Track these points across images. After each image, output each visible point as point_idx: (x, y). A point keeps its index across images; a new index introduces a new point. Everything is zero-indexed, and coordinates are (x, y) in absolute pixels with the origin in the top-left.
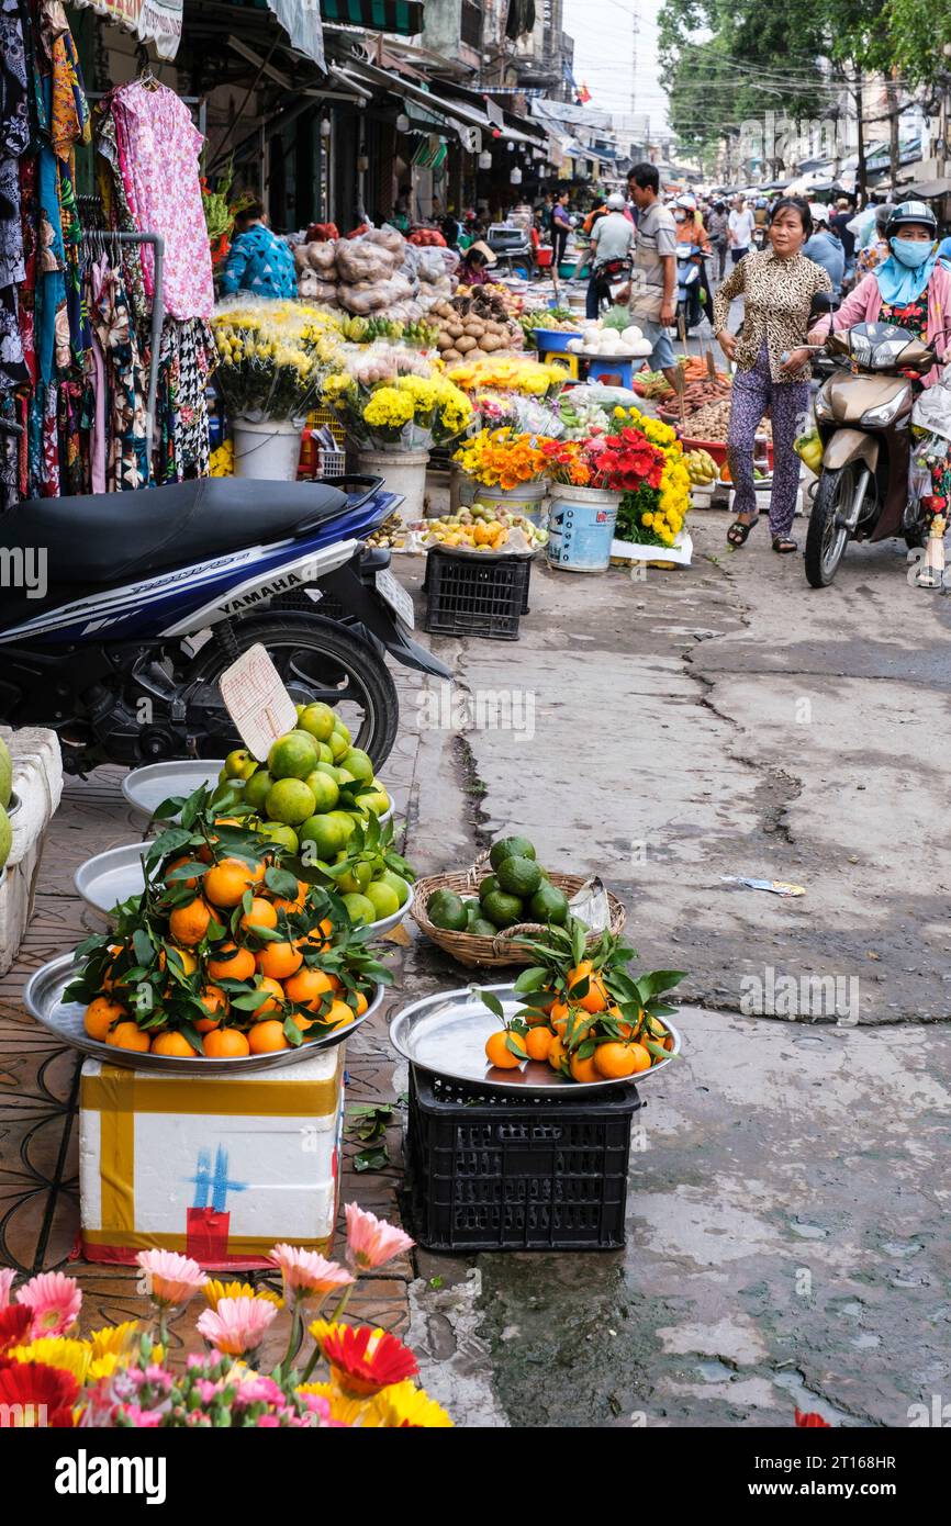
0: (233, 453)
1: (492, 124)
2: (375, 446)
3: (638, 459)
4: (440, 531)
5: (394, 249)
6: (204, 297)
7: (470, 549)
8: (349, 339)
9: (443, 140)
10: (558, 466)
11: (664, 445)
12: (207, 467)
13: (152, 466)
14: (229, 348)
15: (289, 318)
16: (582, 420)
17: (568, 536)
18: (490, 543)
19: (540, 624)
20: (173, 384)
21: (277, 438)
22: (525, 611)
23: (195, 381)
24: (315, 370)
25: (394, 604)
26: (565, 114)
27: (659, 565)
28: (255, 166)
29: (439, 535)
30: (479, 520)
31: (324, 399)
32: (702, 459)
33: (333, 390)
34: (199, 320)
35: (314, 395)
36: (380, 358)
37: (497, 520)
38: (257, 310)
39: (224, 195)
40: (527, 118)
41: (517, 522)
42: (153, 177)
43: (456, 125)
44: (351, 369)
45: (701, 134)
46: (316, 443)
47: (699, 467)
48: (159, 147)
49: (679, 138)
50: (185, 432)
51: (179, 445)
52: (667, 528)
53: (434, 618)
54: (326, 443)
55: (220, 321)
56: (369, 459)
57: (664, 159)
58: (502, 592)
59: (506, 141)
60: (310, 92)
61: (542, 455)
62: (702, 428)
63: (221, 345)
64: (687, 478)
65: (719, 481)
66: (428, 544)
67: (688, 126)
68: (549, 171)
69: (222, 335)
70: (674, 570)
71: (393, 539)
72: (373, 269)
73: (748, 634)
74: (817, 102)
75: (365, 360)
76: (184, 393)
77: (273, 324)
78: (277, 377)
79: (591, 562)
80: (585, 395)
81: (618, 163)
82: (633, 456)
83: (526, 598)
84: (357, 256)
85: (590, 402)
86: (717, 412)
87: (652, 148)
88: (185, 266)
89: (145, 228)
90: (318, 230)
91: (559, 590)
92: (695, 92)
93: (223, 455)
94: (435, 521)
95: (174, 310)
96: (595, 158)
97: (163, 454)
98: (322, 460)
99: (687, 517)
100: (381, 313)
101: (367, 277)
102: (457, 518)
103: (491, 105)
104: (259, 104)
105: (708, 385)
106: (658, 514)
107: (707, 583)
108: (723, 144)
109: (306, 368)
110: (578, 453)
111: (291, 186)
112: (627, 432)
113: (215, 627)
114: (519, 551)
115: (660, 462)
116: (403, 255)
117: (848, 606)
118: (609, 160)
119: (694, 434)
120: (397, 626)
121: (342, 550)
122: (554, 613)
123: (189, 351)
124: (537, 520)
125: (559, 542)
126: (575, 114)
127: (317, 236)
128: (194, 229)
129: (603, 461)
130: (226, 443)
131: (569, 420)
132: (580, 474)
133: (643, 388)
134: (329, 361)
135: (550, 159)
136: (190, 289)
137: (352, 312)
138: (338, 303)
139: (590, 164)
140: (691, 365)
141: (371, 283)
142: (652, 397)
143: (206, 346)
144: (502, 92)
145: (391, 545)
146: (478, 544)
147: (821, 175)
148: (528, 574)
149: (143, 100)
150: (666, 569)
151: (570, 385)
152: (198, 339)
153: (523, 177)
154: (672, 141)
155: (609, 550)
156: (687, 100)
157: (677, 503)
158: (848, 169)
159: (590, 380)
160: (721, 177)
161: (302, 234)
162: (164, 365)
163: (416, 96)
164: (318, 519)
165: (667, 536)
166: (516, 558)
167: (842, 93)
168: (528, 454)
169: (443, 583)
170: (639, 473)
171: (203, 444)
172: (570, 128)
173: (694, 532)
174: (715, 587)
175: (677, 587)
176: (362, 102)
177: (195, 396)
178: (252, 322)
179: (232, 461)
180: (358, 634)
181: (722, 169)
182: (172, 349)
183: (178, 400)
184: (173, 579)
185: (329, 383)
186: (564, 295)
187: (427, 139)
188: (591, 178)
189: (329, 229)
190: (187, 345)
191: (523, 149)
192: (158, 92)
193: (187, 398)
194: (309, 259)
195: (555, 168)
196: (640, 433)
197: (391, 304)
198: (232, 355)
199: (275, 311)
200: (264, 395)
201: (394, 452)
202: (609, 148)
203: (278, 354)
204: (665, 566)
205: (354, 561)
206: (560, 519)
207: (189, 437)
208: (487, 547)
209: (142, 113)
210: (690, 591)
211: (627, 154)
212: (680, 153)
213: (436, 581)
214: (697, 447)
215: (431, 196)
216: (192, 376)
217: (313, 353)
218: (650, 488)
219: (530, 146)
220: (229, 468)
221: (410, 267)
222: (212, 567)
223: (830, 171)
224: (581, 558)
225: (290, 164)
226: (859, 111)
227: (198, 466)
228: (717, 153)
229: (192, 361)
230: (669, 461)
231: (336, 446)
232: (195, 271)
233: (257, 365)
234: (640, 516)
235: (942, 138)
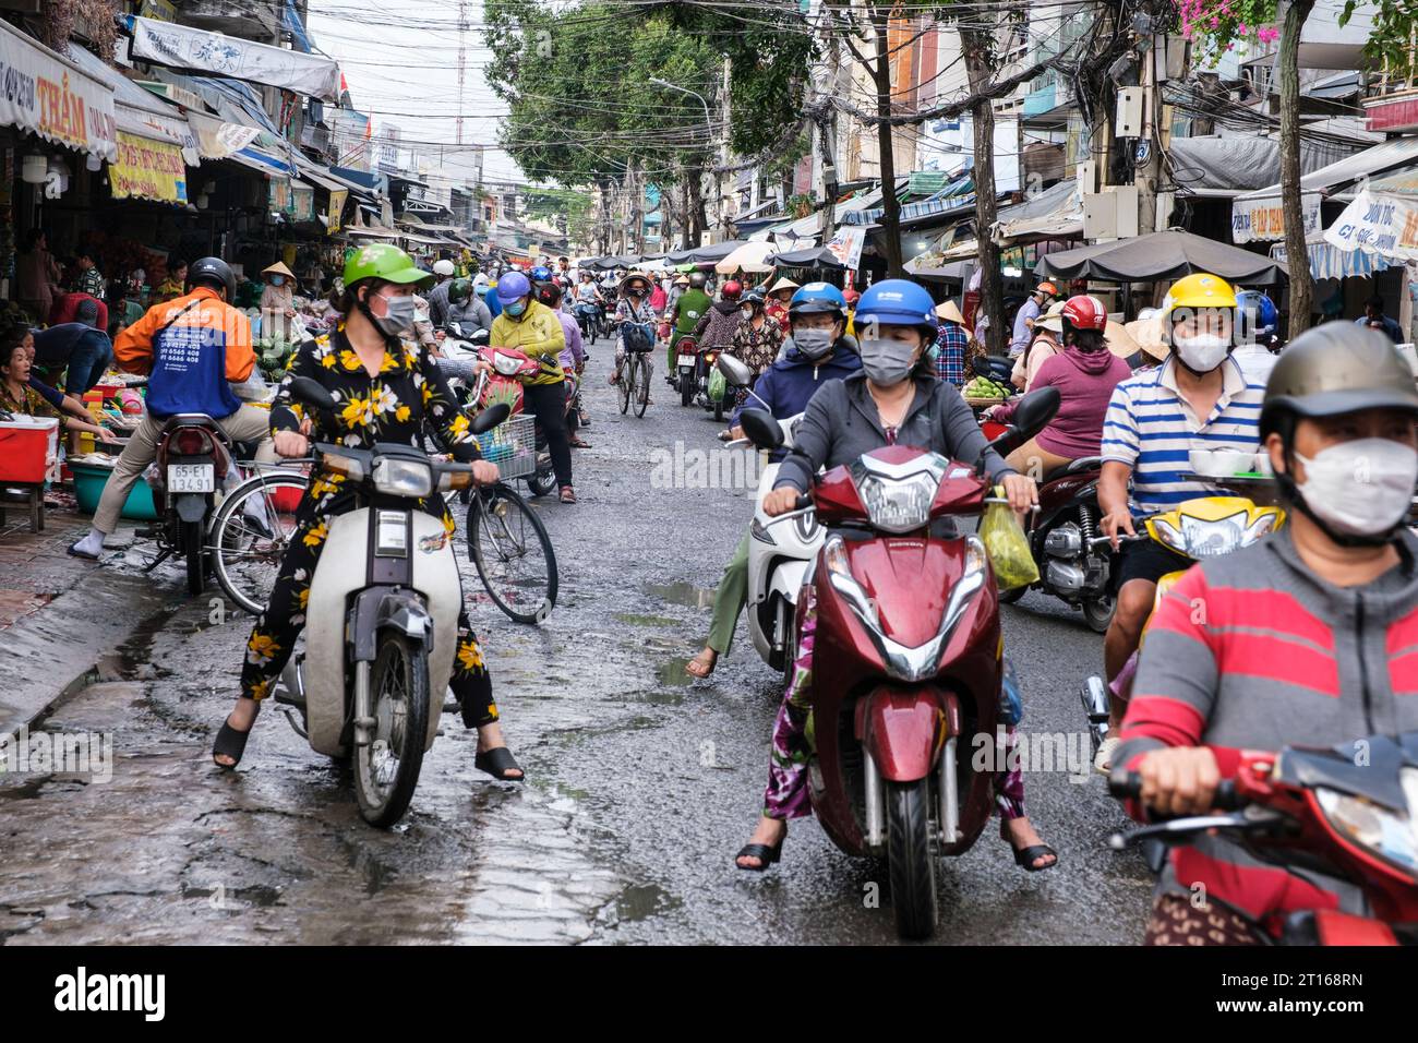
57: (507, 216)
158: (846, 222)
211: (445, 202)
226: (885, 102)
235: (1148, 135)
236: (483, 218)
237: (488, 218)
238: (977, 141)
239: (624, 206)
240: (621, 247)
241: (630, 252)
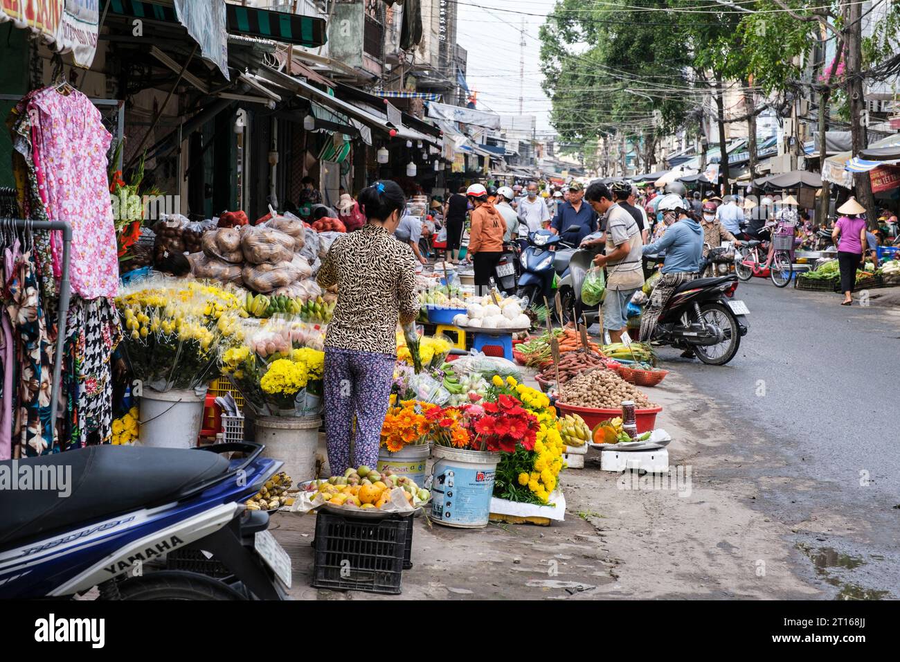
0: (139, 419)
1: (389, 124)
2: (270, 411)
3: (514, 424)
4: (327, 491)
5: (295, 234)
6: (110, 278)
7: (354, 508)
8: (251, 314)
9: (346, 138)
10: (440, 430)
11: (538, 410)
12: (109, 433)
13: (56, 432)
14: (136, 324)
15: (193, 296)
16: (465, 387)
17: (450, 495)
18: (374, 503)
19: (422, 578)
20: (78, 358)
21: (179, 406)
22: (408, 565)
23: (100, 354)
24: (216, 343)
25: (272, 564)
26: (458, 115)
27: (535, 521)
28: (175, 161)
29: (326, 495)
30: (365, 480)
31: (224, 370)
32: (575, 423)
33: (233, 361)
34: (105, 299)
35: (215, 365)
36: (276, 332)
37: (382, 480)
38: (164, 289)
39: (136, 187)
40: (424, 119)
41: (400, 482)
42: (65, 171)
43: (358, 125)
44: (249, 343)
45: (582, 133)
46: (219, 409)
47: (572, 429)
48: (70, 144)
49: (560, 135)
50: (89, 401)
51: (83, 414)
52: (542, 487)
53: (321, 573)
54: (228, 409)
55: (130, 299)
56: (265, 424)
57: (549, 154)
58: (385, 549)
59: (405, 139)
60: (224, 96)
61: (425, 420)
62: (575, 394)
63: (129, 321)
64: (560, 441)
65: (592, 443)
66: (315, 503)
67: (569, 126)
68: (443, 165)
69: (130, 312)
70: (549, 526)
71: (283, 499)
72: (275, 252)
73: (616, 587)
74: (682, 104)
75: (264, 334)
76: (88, 365)
77: (178, 302)
78: (180, 349)
79: (472, 519)
80: (469, 365)
81: (507, 158)
82: (509, 421)
83: (408, 554)
84: (261, 241)
85: (473, 371)
86: (590, 380)
87: (538, 145)
88: (92, 251)
89: (56, 216)
90: (229, 217)
91: (441, 545)
92: (575, 96)
93: (129, 421)
94: (324, 481)
95: (82, 290)
96: (486, 154)
97: (67, 423)
98: (224, 424)
99: (561, 476)
100: (282, 291)
101: (270, 260)
102: (345, 478)
103: (391, 108)
104: (180, 105)
105: (582, 355)
106: (533, 474)
107: (579, 538)
108: (601, 141)
109: (207, 341)
110: (459, 418)
111: (208, 177)
112: (503, 399)
113: (102, 586)
114: (401, 510)
115: (534, 427)
116: (303, 239)
117: (710, 561)
118: (498, 155)
119: (568, 400)
120: (275, 584)
121: (222, 513)
122: (435, 567)
123: (95, 327)
124: (421, 480)
125: (441, 500)
126: (468, 116)
127: (226, 223)
128: (101, 217)
129: (481, 426)
130: (133, 411)
131: (452, 388)
132: (461, 437)
133: (524, 358)
134: (230, 335)
135: (443, 154)
136: (97, 271)
137: (254, 290)
138: (243, 283)
139: (481, 159)
140: (568, 337)
141: (274, 265)
142: (533, 366)
143: (111, 323)
144: (402, 96)
145: (282, 504)
146: (362, 503)
147: (688, 168)
148: (410, 531)
149: (57, 103)
150: (541, 525)
151: (454, 355)
152: (104, 316)
153: (418, 170)
154: (555, 137)
155: (488, 507)
156: (568, 103)
157: (551, 463)
158: (712, 162)
159: (473, 351)
160: (600, 170)
161: (216, 220)
162: (71, 340)
163: (321, 99)
164: (200, 484)
165: (542, 495)
166: (397, 517)
167: (705, 97)
168: (413, 419)
169: (329, 540)
170: (515, 436)
171: (106, 412)
172: (463, 128)
173: (566, 490)
174: (587, 542)
175: (550, 542)
176: (272, 105)
177: (99, 368)
178: (158, 300)
179: (138, 427)
180: (239, 592)
181: (600, 163)
182: (78, 325)
183: (83, 372)
184: (62, 542)
185: (229, 355)
186: (456, 274)
187: (332, 136)
188: (482, 171)
189: (240, 216)
190: (93, 322)
191: (420, 146)
192: (71, 96)
193: (91, 370)
194: (217, 243)
195: (449, 163)
196: (516, 400)
197: (292, 283)
198: (139, 330)
199: (181, 290)
200: (168, 366)
201: (288, 417)
202: (499, 145)
203: (182, 329)
204: (540, 522)
205: (234, 523)
206: (442, 478)
207: (92, 406)
208: (371, 506)
209: (56, 114)
210: (563, 546)
211: (516, 150)
212: (563, 149)
213: (324, 538)
214: (571, 411)
215: (338, 187)
216: (97, 350)
217: (215, 328)
218: (525, 449)
219: (427, 144)
220: (135, 433)
221: (310, 250)
222: (99, 529)
223: (695, 163)
224: (462, 515)
225: (208, 159)
226: (721, 113)
227: (101, 433)
228: (596, 149)
229: (98, 336)
230: (543, 426)
231: (238, 412)
232: (102, 255)
233: (162, 339)
234: (516, 475)
235: (794, 136)
236: (536, 156)
237: (538, 156)
238: (750, 132)
239: (615, 148)
240: (614, 171)
241: (619, 174)
